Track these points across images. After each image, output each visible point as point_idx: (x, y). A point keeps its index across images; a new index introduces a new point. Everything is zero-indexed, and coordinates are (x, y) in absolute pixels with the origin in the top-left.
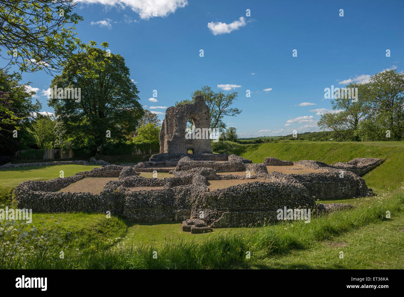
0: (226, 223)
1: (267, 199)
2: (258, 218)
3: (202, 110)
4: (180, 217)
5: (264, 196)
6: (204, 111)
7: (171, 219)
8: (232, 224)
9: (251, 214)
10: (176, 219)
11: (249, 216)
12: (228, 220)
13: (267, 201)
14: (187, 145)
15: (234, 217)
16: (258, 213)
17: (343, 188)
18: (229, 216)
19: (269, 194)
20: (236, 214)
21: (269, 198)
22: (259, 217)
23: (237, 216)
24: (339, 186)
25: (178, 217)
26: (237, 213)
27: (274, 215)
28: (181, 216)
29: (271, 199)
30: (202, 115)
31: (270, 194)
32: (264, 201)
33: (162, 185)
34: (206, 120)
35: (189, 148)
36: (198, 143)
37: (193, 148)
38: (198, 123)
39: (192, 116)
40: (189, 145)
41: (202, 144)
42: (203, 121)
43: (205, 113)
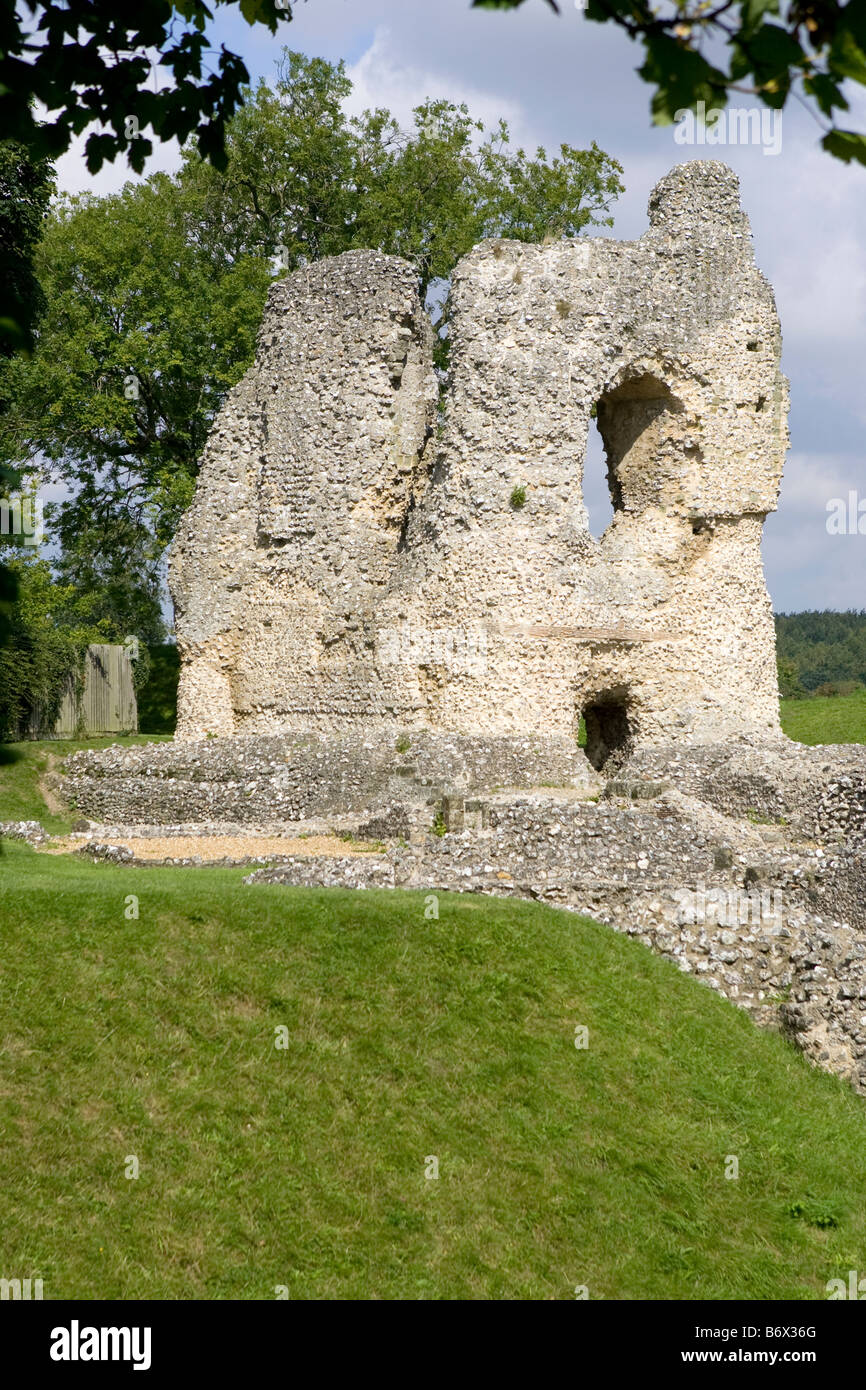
3: (725, 315)
6: (742, 327)
14: (587, 655)
30: (724, 357)
34: (752, 410)
35: (604, 684)
36: (687, 642)
37: (636, 691)
38: (689, 446)
39: (646, 363)
40: (605, 660)
41: (714, 649)
42: (735, 423)
43: (752, 347)
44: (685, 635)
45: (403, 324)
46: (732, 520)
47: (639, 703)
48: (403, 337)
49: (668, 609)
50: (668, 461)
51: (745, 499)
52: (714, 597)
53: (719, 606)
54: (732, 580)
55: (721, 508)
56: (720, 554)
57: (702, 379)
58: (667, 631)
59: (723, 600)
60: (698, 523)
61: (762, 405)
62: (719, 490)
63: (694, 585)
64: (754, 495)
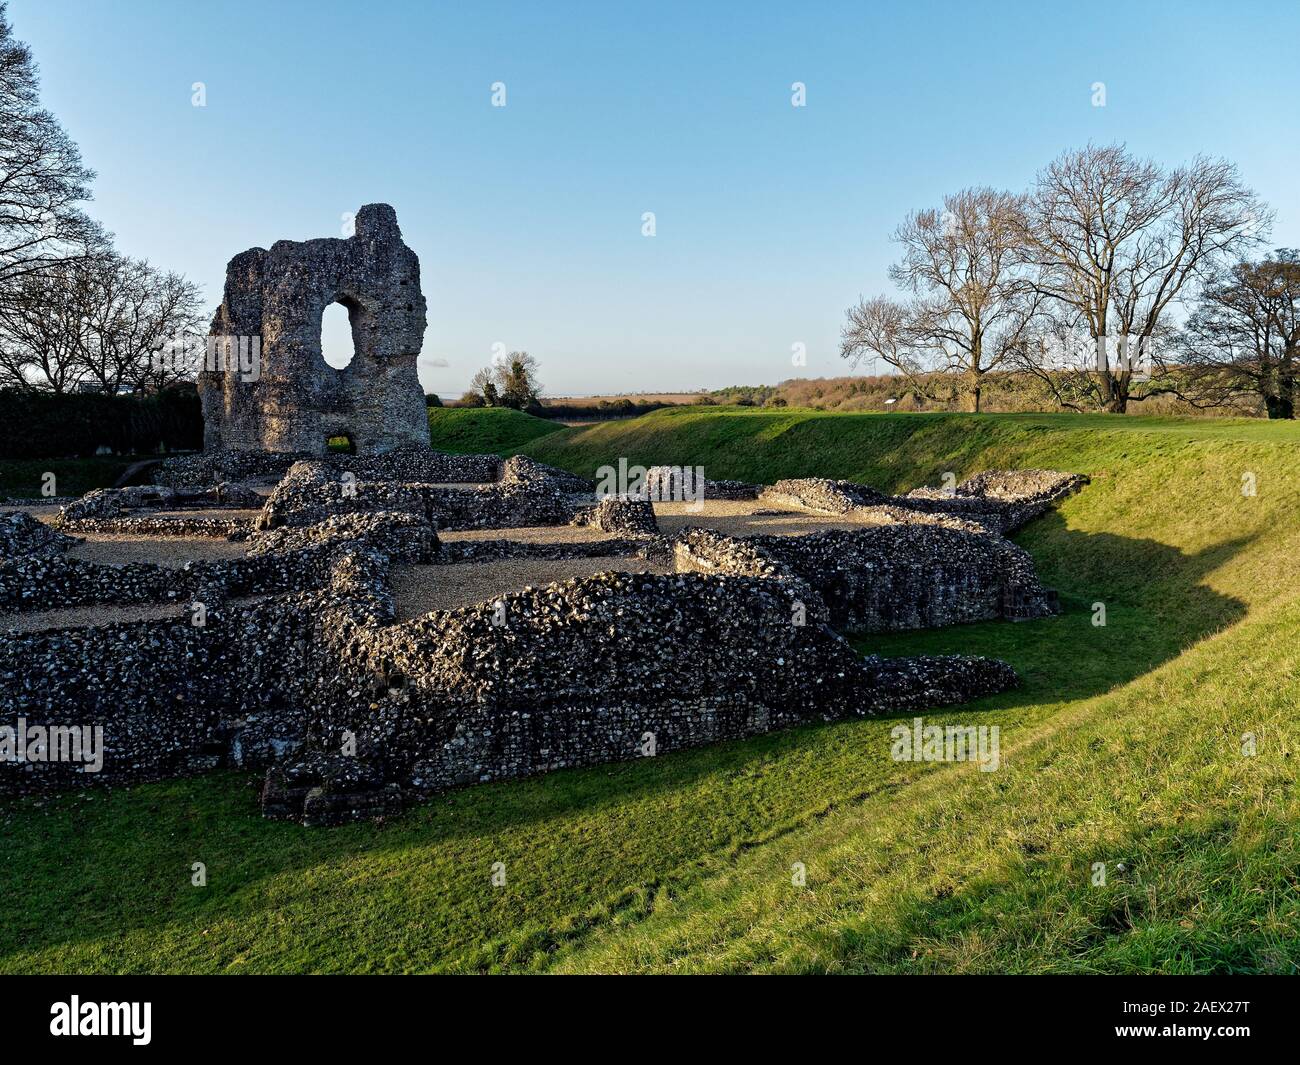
0: (475, 763)
1: (657, 647)
2: (620, 733)
3: (387, 270)
4: (257, 746)
5: (646, 635)
6: (397, 275)
7: (213, 761)
8: (504, 767)
9: (586, 716)
10: (238, 755)
11: (580, 726)
12: (484, 753)
13: (658, 658)
14: (323, 417)
15: (513, 737)
16: (617, 713)
17: (952, 589)
18: (489, 733)
19: (668, 624)
20: (522, 721)
21: (667, 644)
22: (622, 729)
23: (523, 731)
24: (937, 580)
25: (244, 751)
26: (526, 716)
27: (686, 717)
28: (260, 740)
29: (673, 647)
30: (387, 288)
31: (672, 627)
32: (646, 657)
33: (176, 597)
34: (404, 311)
36: (375, 410)
39: (346, 292)
40: (334, 418)
42: (395, 316)
43: (403, 283)
44: (375, 406)
46: (396, 356)
49: (365, 396)
51: (402, 348)
53: (392, 394)
55: (389, 352)
56: (391, 372)
57: (376, 297)
58: (365, 405)
59: (393, 391)
60: (378, 359)
61: (410, 308)
62: (389, 345)
63: (379, 385)
64: (408, 347)
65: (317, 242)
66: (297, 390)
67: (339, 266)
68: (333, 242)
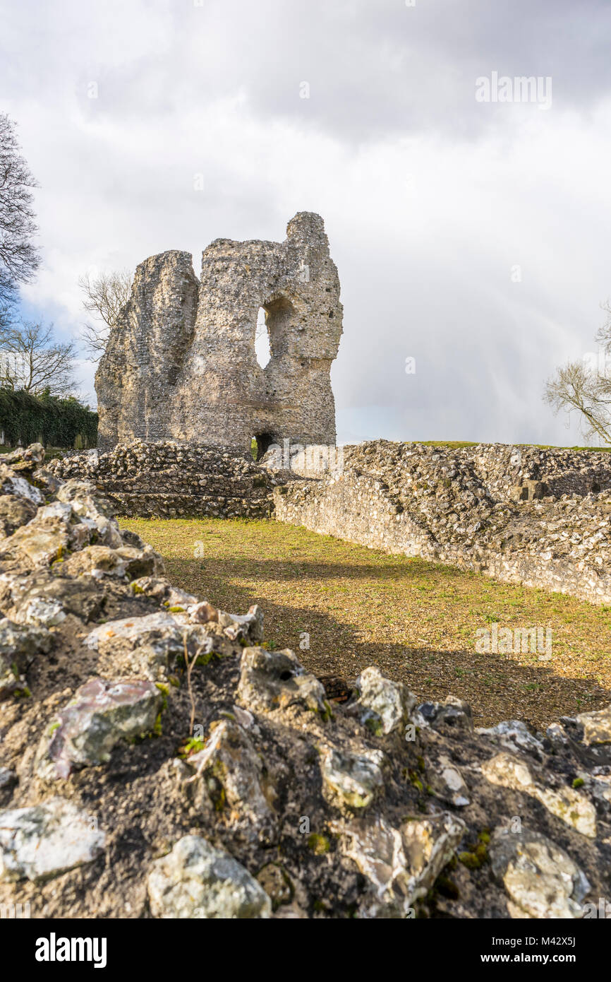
3: (317, 276)
6: (324, 281)
30: (316, 293)
34: (327, 317)
35: (262, 426)
36: (297, 410)
37: (276, 429)
38: (300, 328)
39: (283, 292)
40: (263, 415)
41: (309, 414)
42: (320, 320)
43: (328, 290)
44: (297, 407)
45: (186, 278)
46: (317, 360)
47: (278, 435)
48: (185, 283)
49: (290, 396)
50: (292, 335)
51: (324, 352)
52: (309, 392)
53: (312, 397)
54: (318, 386)
55: (313, 355)
56: (313, 374)
57: (306, 301)
58: (289, 405)
59: (313, 394)
60: (303, 361)
61: (331, 315)
62: (313, 347)
63: (302, 386)
64: (327, 351)
65: (256, 242)
66: (237, 385)
67: (277, 268)
68: (271, 246)
